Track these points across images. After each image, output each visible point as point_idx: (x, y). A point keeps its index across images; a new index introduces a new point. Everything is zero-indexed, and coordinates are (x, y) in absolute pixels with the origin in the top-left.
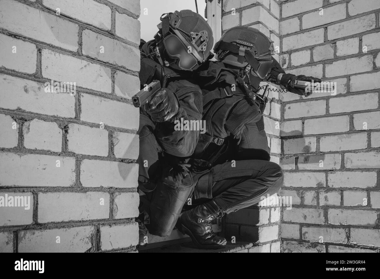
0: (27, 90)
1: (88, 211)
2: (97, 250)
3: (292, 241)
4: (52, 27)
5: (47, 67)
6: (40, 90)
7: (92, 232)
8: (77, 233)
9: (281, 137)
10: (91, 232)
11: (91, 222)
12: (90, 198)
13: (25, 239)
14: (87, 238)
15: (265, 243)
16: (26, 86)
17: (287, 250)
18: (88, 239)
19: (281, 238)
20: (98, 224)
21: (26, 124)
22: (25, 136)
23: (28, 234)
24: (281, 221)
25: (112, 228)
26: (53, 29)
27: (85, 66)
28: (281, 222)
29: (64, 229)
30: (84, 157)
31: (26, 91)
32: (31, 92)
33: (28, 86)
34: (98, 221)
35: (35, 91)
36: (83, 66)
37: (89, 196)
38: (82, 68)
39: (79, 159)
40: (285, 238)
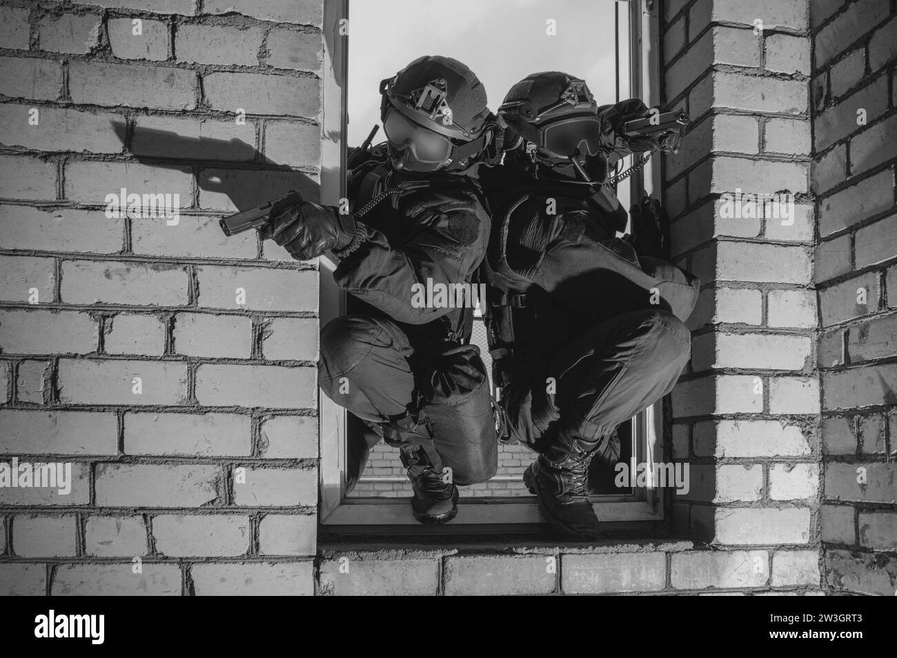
0: (109, 274)
1: (209, 442)
2: (228, 503)
3: (841, 549)
4: (146, 181)
5: (140, 238)
6: (129, 272)
7: (216, 475)
8: (190, 474)
9: (816, 285)
10: (215, 473)
11: (216, 460)
12: (213, 423)
13: (105, 473)
14: (208, 482)
15: (747, 546)
16: (107, 270)
17: (832, 572)
18: (209, 484)
19: (822, 542)
20: (230, 464)
21: (108, 321)
22: (106, 336)
23: (110, 468)
24: (821, 498)
25: (255, 471)
26: (146, 183)
27: (205, 224)
28: (820, 501)
29: (167, 466)
30: (202, 361)
31: (108, 276)
32: (116, 277)
33: (111, 270)
34: (231, 459)
35: (121, 275)
36: (202, 225)
37: (211, 419)
38: (199, 228)
39: (194, 364)
40: (828, 543)
